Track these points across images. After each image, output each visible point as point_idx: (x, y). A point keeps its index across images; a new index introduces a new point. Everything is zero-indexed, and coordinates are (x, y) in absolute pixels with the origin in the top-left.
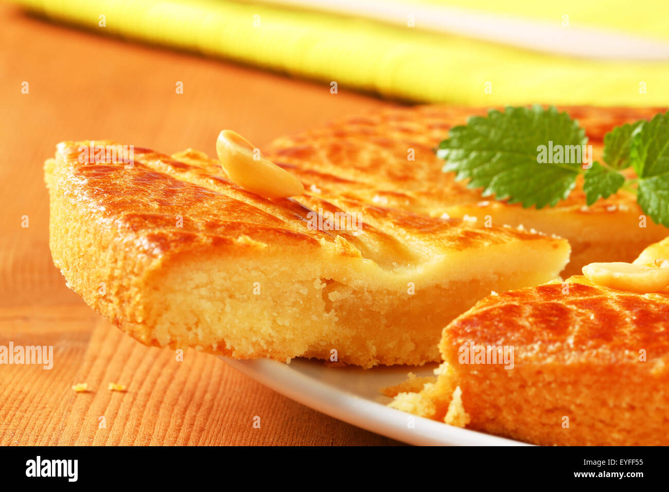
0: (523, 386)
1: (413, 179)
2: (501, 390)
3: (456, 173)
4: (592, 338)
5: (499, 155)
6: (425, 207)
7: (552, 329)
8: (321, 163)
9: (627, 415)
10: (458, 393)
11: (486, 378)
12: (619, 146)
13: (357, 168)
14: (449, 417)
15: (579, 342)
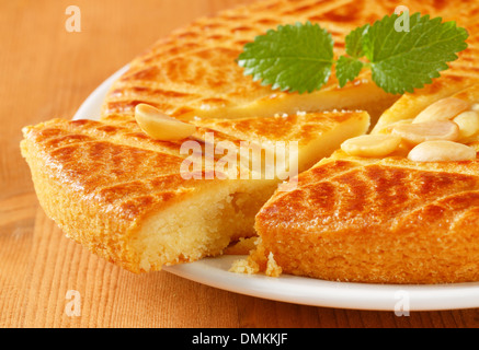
0: (311, 247)
1: (225, 83)
2: (298, 250)
3: (253, 75)
4: (350, 210)
5: (278, 59)
6: (236, 105)
7: (324, 206)
8: (164, 81)
9: (380, 257)
10: (271, 255)
11: (287, 244)
12: (355, 43)
13: (188, 82)
14: (268, 271)
15: (342, 214)
